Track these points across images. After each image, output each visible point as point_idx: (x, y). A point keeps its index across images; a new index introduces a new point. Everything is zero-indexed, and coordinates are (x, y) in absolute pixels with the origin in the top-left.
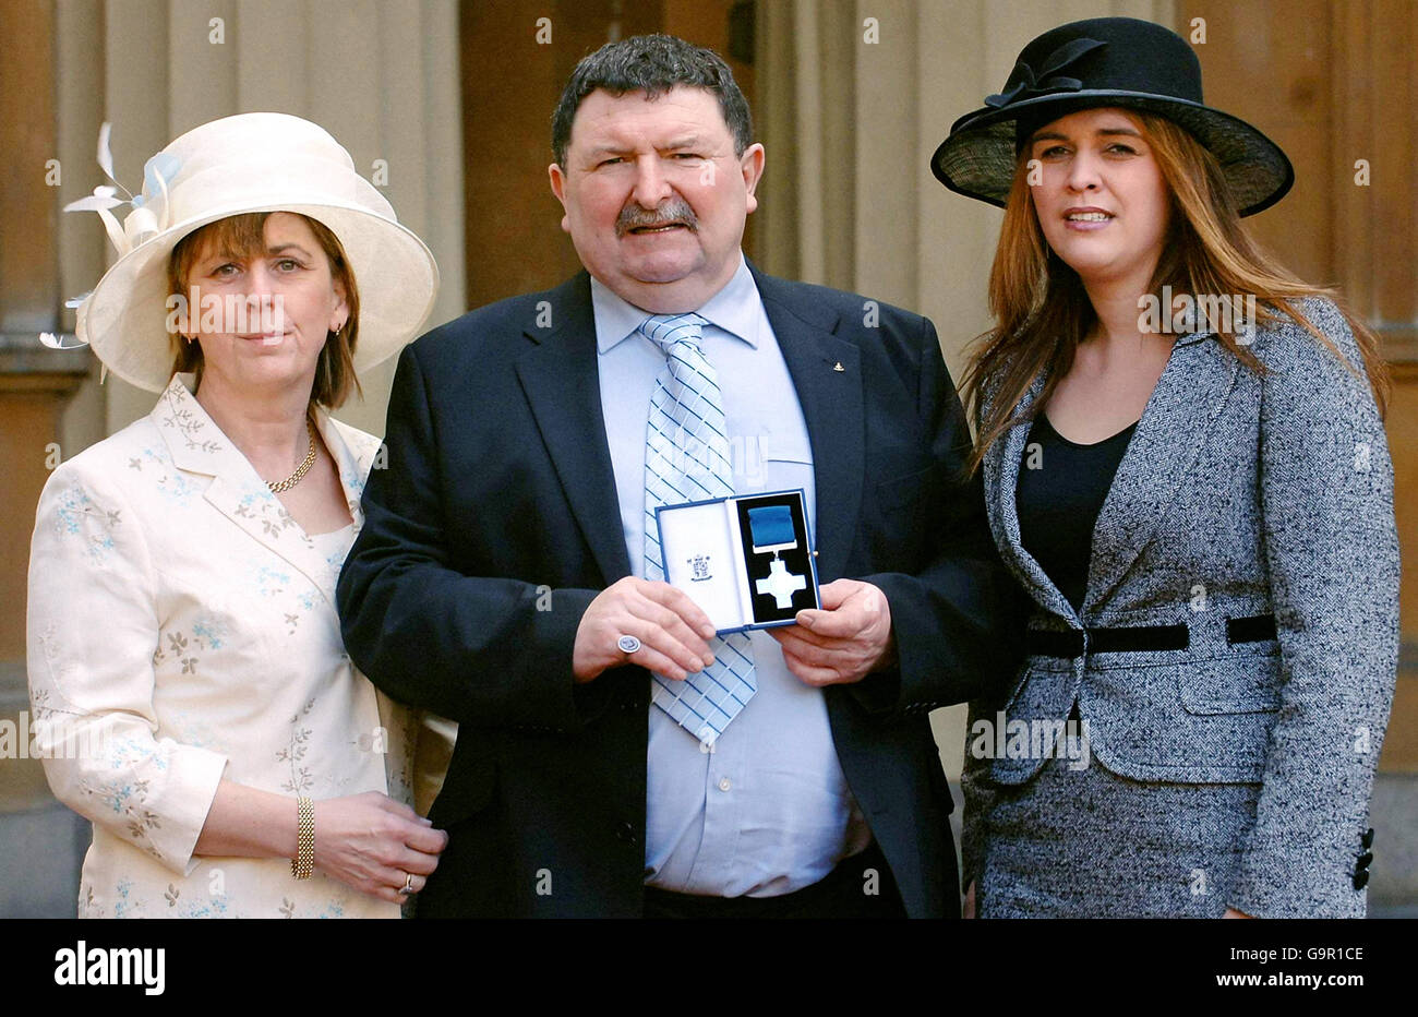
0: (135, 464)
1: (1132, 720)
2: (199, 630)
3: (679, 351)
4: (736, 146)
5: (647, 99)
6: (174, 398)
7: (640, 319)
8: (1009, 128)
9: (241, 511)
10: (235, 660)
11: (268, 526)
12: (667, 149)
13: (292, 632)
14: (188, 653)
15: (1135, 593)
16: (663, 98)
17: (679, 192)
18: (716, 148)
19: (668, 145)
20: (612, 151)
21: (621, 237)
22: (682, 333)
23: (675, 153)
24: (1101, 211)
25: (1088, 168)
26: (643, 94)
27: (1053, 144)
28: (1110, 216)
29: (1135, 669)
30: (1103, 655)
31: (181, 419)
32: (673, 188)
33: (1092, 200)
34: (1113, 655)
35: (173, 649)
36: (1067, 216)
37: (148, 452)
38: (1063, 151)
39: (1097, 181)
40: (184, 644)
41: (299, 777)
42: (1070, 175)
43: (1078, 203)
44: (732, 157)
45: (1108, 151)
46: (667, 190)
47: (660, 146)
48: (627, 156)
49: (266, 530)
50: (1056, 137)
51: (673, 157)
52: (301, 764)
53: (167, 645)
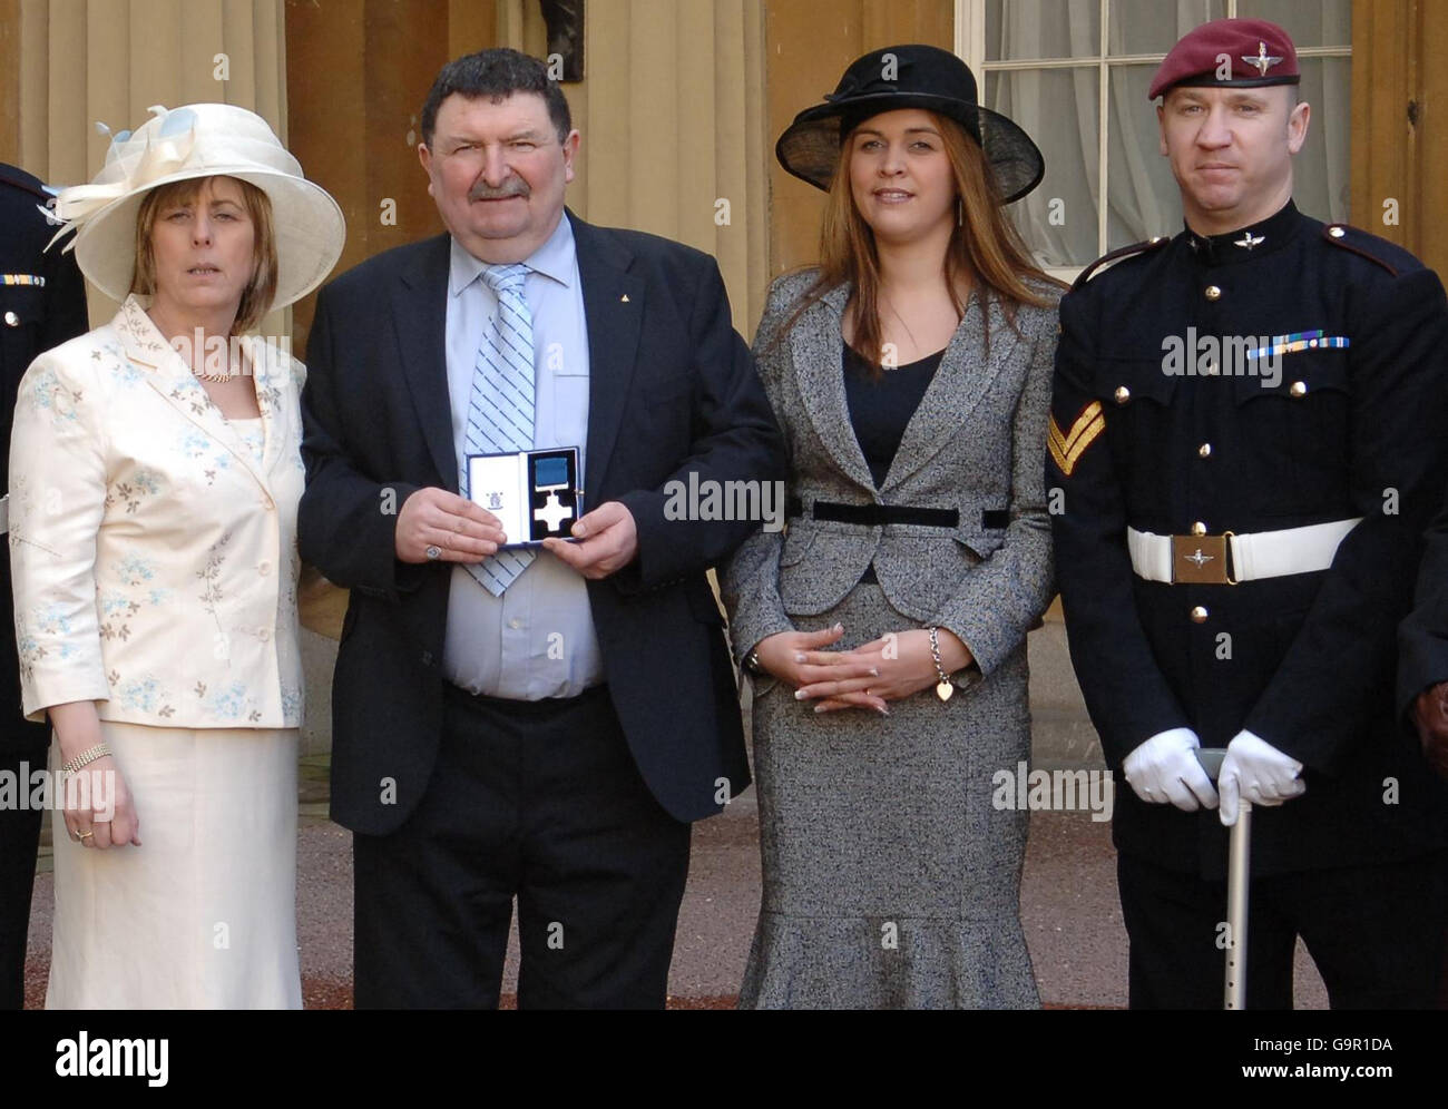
0: (96, 355)
1: (917, 576)
2: (140, 481)
3: (505, 297)
4: (559, 136)
5: (493, 103)
6: (128, 310)
7: (480, 268)
8: (835, 121)
9: (175, 394)
10: (169, 504)
11: (195, 407)
12: (509, 140)
13: (210, 484)
14: (134, 498)
15: (925, 480)
16: (505, 101)
17: (517, 172)
18: (545, 139)
19: (510, 137)
20: (465, 141)
21: (471, 204)
22: (509, 282)
23: (511, 142)
24: (904, 192)
25: (897, 158)
26: (490, 98)
27: (870, 138)
28: (911, 195)
29: (920, 538)
30: (896, 525)
31: (133, 326)
32: (512, 169)
33: (899, 183)
34: (904, 526)
35: (121, 495)
36: (878, 194)
37: (107, 347)
38: (878, 144)
39: (903, 169)
40: (130, 490)
41: (213, 592)
42: (884, 163)
43: (888, 185)
44: (556, 143)
45: (912, 146)
46: (507, 171)
47: (504, 138)
48: (478, 144)
49: (194, 409)
50: (873, 132)
51: (512, 145)
52: (215, 581)
53: (115, 491)
